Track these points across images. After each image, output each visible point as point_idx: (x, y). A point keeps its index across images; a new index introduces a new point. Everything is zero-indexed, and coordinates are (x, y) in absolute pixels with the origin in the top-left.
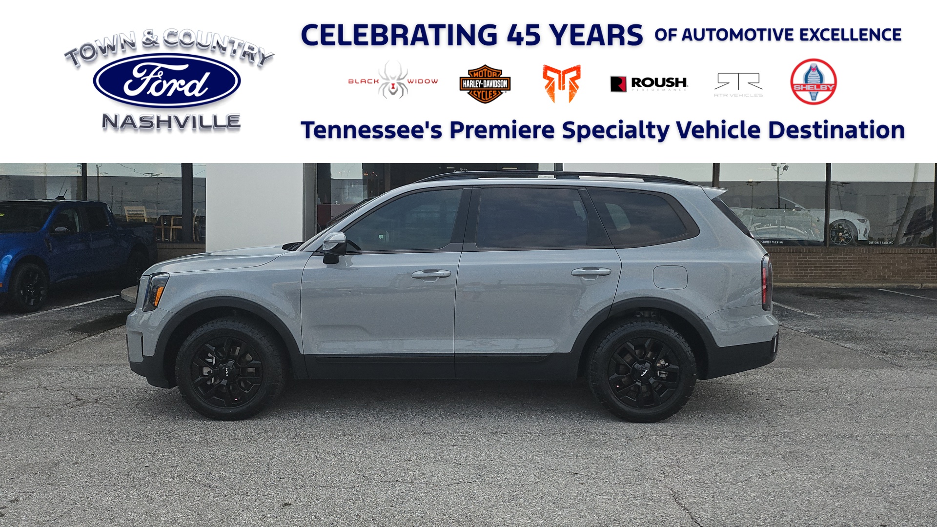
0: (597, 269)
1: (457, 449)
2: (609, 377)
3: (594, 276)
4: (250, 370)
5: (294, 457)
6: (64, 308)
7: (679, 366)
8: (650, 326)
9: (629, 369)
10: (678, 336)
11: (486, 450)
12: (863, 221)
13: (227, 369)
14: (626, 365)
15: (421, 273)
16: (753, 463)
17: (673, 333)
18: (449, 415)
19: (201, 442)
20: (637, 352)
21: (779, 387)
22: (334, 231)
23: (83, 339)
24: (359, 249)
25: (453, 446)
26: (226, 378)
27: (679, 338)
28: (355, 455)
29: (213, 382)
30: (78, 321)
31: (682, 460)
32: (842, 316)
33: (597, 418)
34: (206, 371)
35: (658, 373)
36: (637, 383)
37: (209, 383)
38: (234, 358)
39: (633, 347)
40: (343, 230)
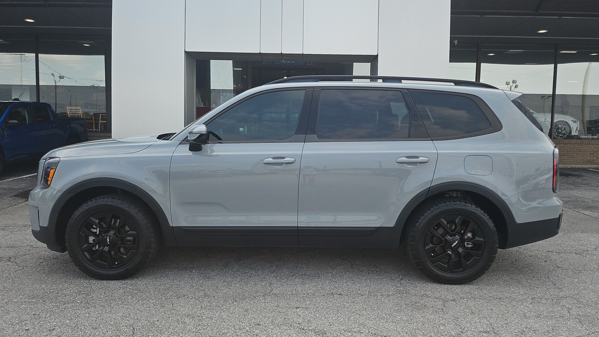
0: (417, 157)
1: (300, 311)
2: (425, 247)
3: (415, 163)
4: (129, 238)
5: (158, 321)
6: (16, 178)
7: (484, 239)
8: (460, 205)
9: (442, 240)
10: (484, 214)
11: (325, 312)
12: (575, 122)
13: (108, 238)
14: (439, 238)
15: (270, 160)
16: (557, 328)
17: (479, 212)
18: (293, 276)
19: (81, 303)
20: (448, 225)
21: (550, 250)
22: (199, 124)
23: (21, 203)
24: (220, 139)
25: (297, 308)
26: (108, 245)
27: (484, 215)
28: (211, 318)
29: (97, 248)
30: (22, 189)
31: (496, 325)
32: (572, 189)
33: (413, 279)
34: (91, 239)
35: (466, 244)
36: (449, 252)
37: (94, 249)
38: (114, 229)
39: (445, 222)
40: (206, 123)
